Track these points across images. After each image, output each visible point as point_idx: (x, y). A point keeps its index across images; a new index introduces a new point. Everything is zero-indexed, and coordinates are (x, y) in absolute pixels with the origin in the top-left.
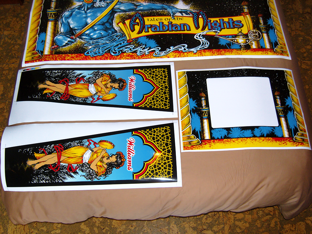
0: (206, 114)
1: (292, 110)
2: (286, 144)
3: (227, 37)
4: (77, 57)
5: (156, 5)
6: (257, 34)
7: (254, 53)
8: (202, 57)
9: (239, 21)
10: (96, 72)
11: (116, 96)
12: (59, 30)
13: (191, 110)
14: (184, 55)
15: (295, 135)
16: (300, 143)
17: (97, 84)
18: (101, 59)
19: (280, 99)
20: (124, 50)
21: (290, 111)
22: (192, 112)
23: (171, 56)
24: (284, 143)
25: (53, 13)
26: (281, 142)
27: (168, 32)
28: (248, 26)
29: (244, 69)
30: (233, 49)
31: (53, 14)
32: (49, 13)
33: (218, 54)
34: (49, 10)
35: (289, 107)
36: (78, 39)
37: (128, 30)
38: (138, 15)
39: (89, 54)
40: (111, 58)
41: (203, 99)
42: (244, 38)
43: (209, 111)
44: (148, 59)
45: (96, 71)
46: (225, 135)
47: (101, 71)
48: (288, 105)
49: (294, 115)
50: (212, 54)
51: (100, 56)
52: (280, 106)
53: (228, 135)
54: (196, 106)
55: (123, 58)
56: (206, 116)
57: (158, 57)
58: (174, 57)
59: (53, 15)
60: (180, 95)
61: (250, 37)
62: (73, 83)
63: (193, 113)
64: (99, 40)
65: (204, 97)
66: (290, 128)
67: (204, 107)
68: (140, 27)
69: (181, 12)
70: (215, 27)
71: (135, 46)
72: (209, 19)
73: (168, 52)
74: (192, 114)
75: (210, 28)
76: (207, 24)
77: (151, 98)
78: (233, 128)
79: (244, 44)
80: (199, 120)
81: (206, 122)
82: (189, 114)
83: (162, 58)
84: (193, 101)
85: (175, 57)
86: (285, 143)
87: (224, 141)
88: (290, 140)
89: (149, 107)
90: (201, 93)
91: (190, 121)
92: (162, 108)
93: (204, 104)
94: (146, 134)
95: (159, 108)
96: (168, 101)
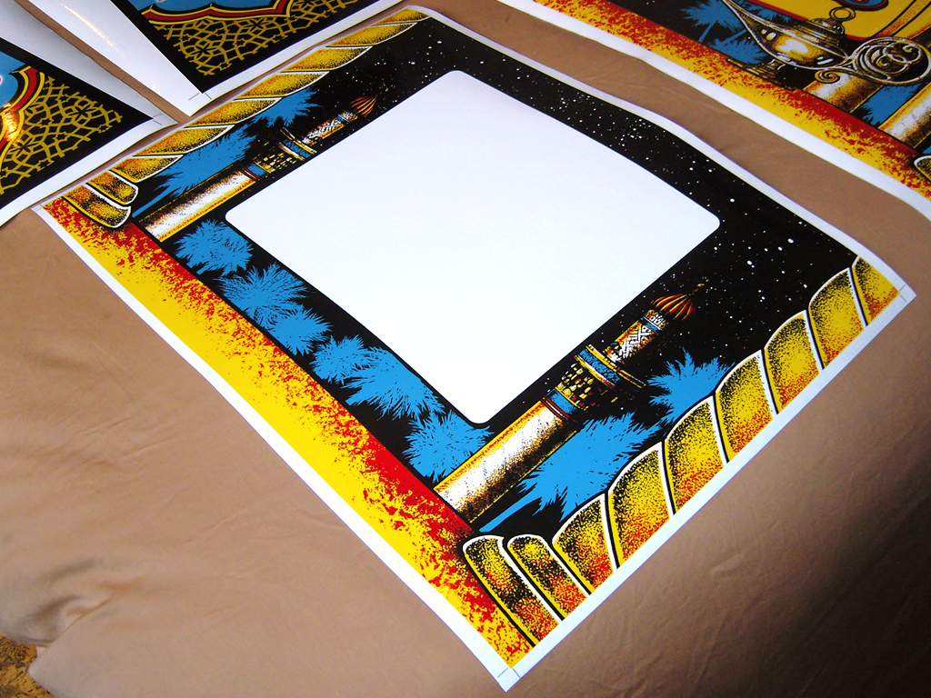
0: (277, 164)
1: (655, 428)
2: (398, 525)
3: (754, 8)
6: (906, 63)
7: (794, 110)
13: (257, 120)
15: (505, 531)
16: (474, 593)
19: (657, 337)
21: (635, 420)
22: (246, 127)
24: (392, 511)
26: (389, 491)
28: (905, 19)
30: (715, 51)
33: (624, 33)
35: (657, 400)
41: (346, 116)
42: (822, 43)
43: (299, 163)
46: (221, 270)
48: (662, 391)
49: (634, 455)
52: (614, 358)
53: (230, 276)
54: (289, 119)
56: (269, 169)
60: (307, 59)
61: (854, 56)
63: (246, 131)
65: (359, 115)
66: (529, 483)
67: (306, 141)
74: (240, 131)
77: (215, 21)
78: (282, 267)
79: (792, 60)
80: (226, 163)
81: (240, 181)
82: (230, 127)
86: (397, 517)
87: (186, 285)
88: (442, 525)
89: (168, 39)
90: (369, 96)
91: (194, 145)
92: (196, 61)
93: (321, 132)
94: (44, 92)
95: (186, 57)
96: (240, 56)
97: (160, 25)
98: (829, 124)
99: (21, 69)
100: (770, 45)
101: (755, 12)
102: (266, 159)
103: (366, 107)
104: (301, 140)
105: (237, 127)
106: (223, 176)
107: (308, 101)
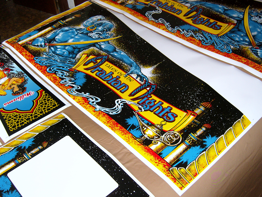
0: (22, 160)
3: (143, 119)
4: (29, 56)
5: (130, 59)
6: (175, 139)
7: (144, 153)
8: (96, 118)
9: (175, 115)
10: (22, 73)
13: (20, 146)
14: (85, 106)
17: (10, 80)
18: (37, 68)
20: (58, 72)
22: (17, 148)
23: (77, 99)
25: (60, 24)
28: (178, 126)
29: (107, 155)
30: (130, 133)
32: (58, 23)
33: (110, 126)
34: (62, 21)
37: (82, 62)
38: (105, 58)
39: (37, 59)
40: (43, 71)
41: (40, 147)
42: (156, 132)
43: (27, 160)
44: (61, 90)
45: (23, 72)
46: (3, 190)
47: (25, 75)
50: (106, 122)
51: (40, 65)
53: (5, 192)
54: (27, 147)
55: (49, 77)
56: (20, 161)
57: (69, 93)
58: (77, 102)
59: (58, 25)
60: (33, 129)
61: (163, 136)
64: (57, 56)
65: (43, 147)
67: (30, 154)
68: (94, 66)
70: (146, 104)
71: (69, 75)
72: (152, 95)
73: (80, 95)
74: (15, 149)
76: (143, 98)
77: (16, 114)
78: (17, 191)
79: (148, 137)
80: (10, 159)
81: (13, 164)
82: (13, 148)
83: (69, 96)
85: (78, 102)
89: (4, 119)
90: (47, 141)
91: (4, 153)
92: (9, 126)
93: (33, 152)
95: (7, 125)
96: (20, 126)
97: (3, 114)
98: (152, 157)
100: (144, 132)
101: (143, 121)
102: (19, 158)
103: (45, 144)
104: (29, 153)
105: (15, 148)
106: (9, 162)
107: (32, 142)
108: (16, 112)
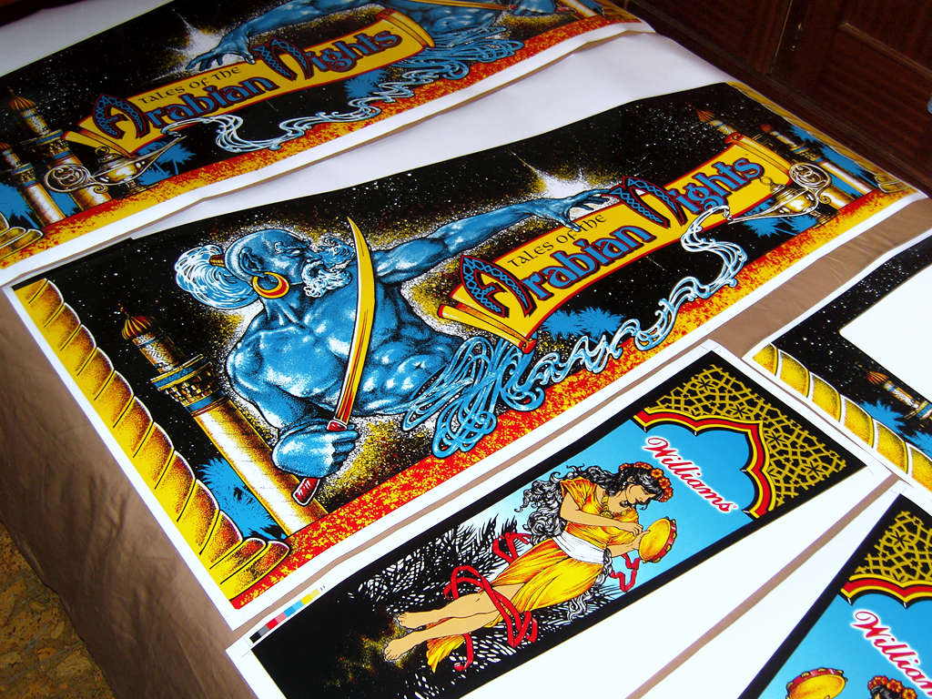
3: (757, 209)
4: (419, 478)
5: (491, 214)
6: (811, 172)
8: (761, 288)
9: (742, 161)
10: (533, 490)
11: (672, 523)
12: (263, 425)
13: (899, 432)
14: (715, 306)
17: (577, 525)
18: (504, 443)
20: (541, 380)
22: (907, 437)
23: (687, 325)
25: (186, 381)
27: (604, 270)
28: (773, 162)
30: (805, 232)
31: (186, 385)
32: (169, 389)
33: (791, 261)
34: (159, 378)
36: (357, 420)
37: (488, 319)
38: (473, 263)
39: (449, 447)
40: (530, 423)
41: (889, 386)
42: (794, 195)
44: (636, 369)
45: (529, 486)
47: (545, 477)
50: (777, 267)
51: (491, 434)
54: (898, 415)
55: (566, 402)
57: (657, 346)
58: (698, 326)
59: (190, 388)
60: (828, 411)
62: (494, 568)
63: (911, 436)
64: (434, 389)
65: (886, 380)
67: (916, 406)
69: (579, 204)
70: (703, 200)
71: (560, 353)
72: (668, 188)
73: (669, 320)
74: (912, 440)
75: (696, 209)
76: (678, 204)
77: (770, 464)
79: (810, 207)
82: (908, 445)
83: (669, 344)
84: (875, 405)
85: (698, 323)
89: (797, 494)
90: (867, 375)
92: (827, 473)
93: (908, 400)
94: (877, 572)
95: (823, 479)
96: (821, 446)
97: (777, 502)
99: (845, 598)
101: (761, 211)
104: (915, 409)
105: (906, 440)
108: (758, 469)
